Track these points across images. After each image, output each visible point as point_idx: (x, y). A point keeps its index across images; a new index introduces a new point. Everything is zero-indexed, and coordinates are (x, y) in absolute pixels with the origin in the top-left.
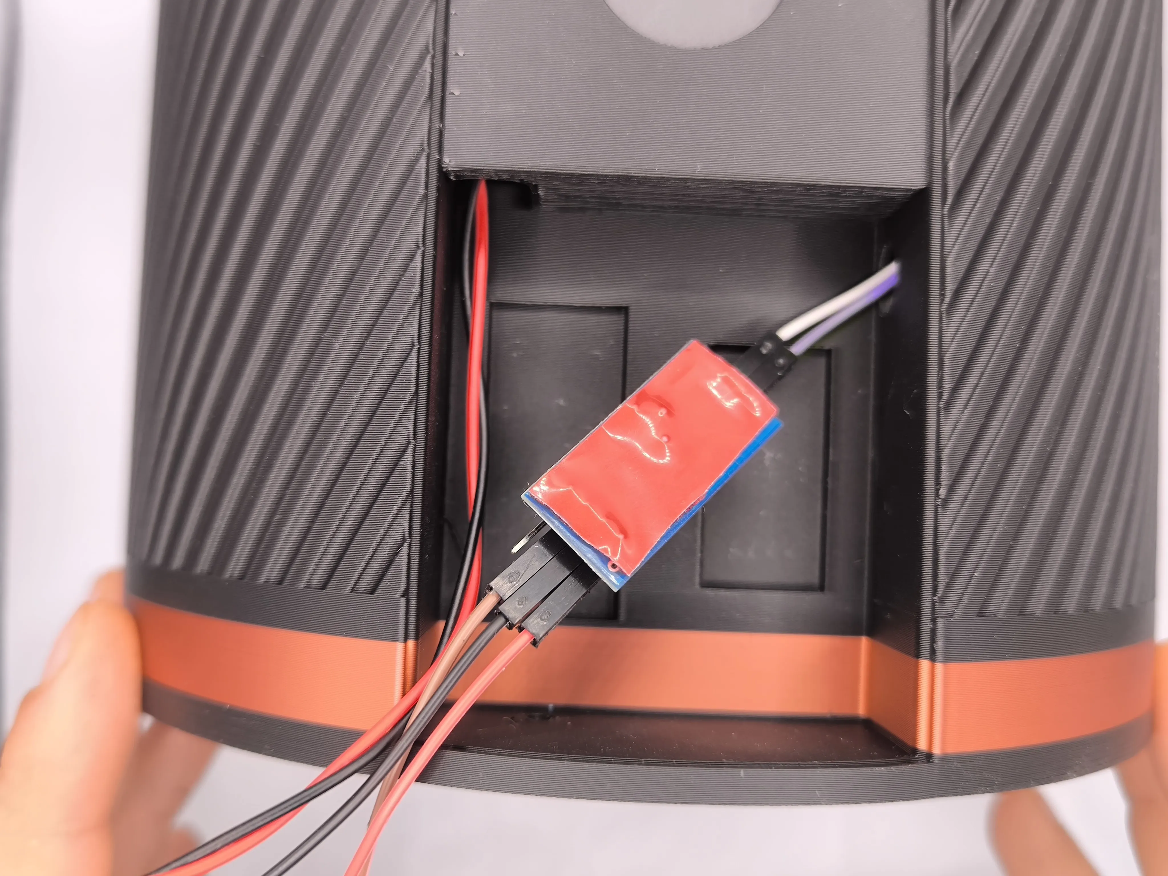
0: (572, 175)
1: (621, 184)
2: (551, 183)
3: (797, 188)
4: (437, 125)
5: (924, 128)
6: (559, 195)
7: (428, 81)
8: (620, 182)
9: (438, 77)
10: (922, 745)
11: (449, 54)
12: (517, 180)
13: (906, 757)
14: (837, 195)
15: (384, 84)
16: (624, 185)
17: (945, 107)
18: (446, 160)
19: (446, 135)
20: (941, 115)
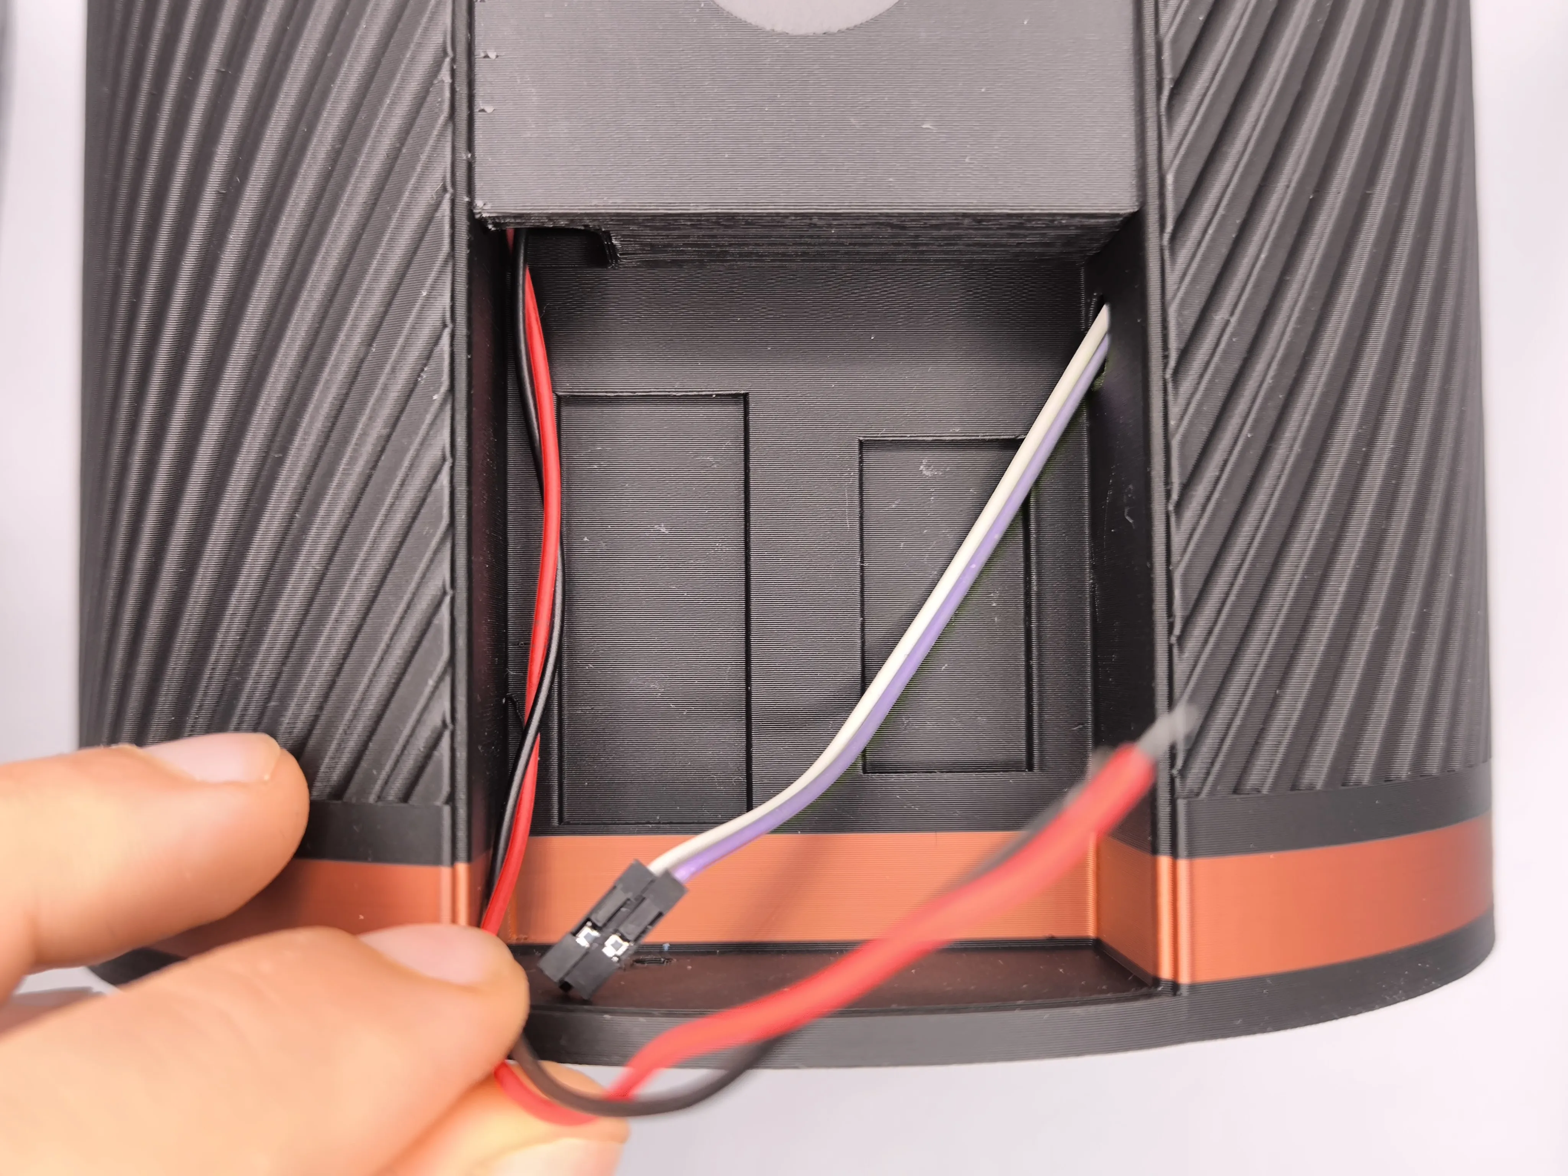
0: (654, 217)
1: (723, 225)
2: (627, 228)
3: (964, 219)
4: (464, 156)
5: (1133, 128)
6: (641, 244)
7: (447, 94)
8: (721, 222)
9: (462, 90)
10: (1166, 973)
11: (476, 57)
12: (579, 226)
13: (1144, 990)
14: (1020, 226)
15: (388, 101)
16: (726, 227)
17: (1158, 99)
18: (479, 203)
19: (478, 169)
20: (1155, 109)
